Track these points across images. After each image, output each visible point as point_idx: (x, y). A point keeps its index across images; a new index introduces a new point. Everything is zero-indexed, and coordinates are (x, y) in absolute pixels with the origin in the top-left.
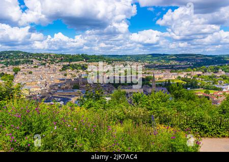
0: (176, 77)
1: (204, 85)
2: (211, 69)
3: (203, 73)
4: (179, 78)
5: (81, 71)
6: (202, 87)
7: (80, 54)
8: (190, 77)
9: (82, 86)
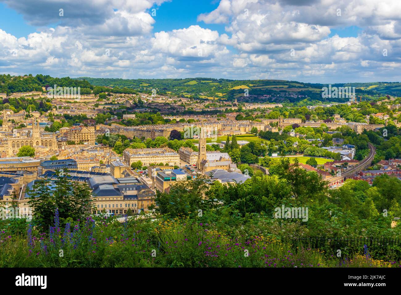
0: (249, 129)
1: (305, 149)
2: (318, 114)
3: (304, 121)
4: (254, 131)
5: (36, 114)
6: (302, 152)
7: (34, 75)
8: (277, 131)
9: (40, 149)
